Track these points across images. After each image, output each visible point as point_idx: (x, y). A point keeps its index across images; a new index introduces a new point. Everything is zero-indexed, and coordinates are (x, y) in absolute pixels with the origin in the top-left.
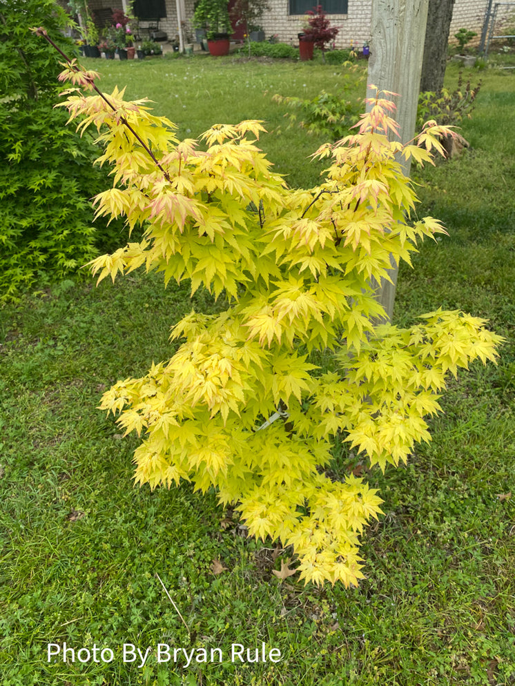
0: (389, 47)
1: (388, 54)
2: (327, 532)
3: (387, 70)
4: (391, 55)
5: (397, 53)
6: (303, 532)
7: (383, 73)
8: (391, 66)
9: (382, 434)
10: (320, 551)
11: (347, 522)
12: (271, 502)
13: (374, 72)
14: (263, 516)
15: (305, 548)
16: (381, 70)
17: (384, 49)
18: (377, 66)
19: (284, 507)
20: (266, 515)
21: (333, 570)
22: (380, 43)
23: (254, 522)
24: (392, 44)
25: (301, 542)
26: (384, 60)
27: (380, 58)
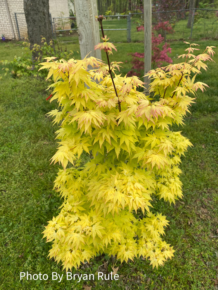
0: (88, 32)
1: (88, 35)
2: (151, 241)
3: (89, 41)
4: (90, 35)
5: (92, 34)
6: (143, 247)
7: (87, 43)
8: (91, 40)
9: (172, 189)
10: (154, 251)
11: (159, 232)
12: (125, 242)
13: (82, 43)
14: (127, 250)
15: (147, 253)
16: (86, 42)
17: (86, 33)
18: (84, 41)
19: (131, 241)
20: (128, 249)
21: (164, 255)
22: (83, 31)
23: (125, 255)
24: (89, 31)
25: (144, 252)
26: (87, 38)
27: (84, 37)
